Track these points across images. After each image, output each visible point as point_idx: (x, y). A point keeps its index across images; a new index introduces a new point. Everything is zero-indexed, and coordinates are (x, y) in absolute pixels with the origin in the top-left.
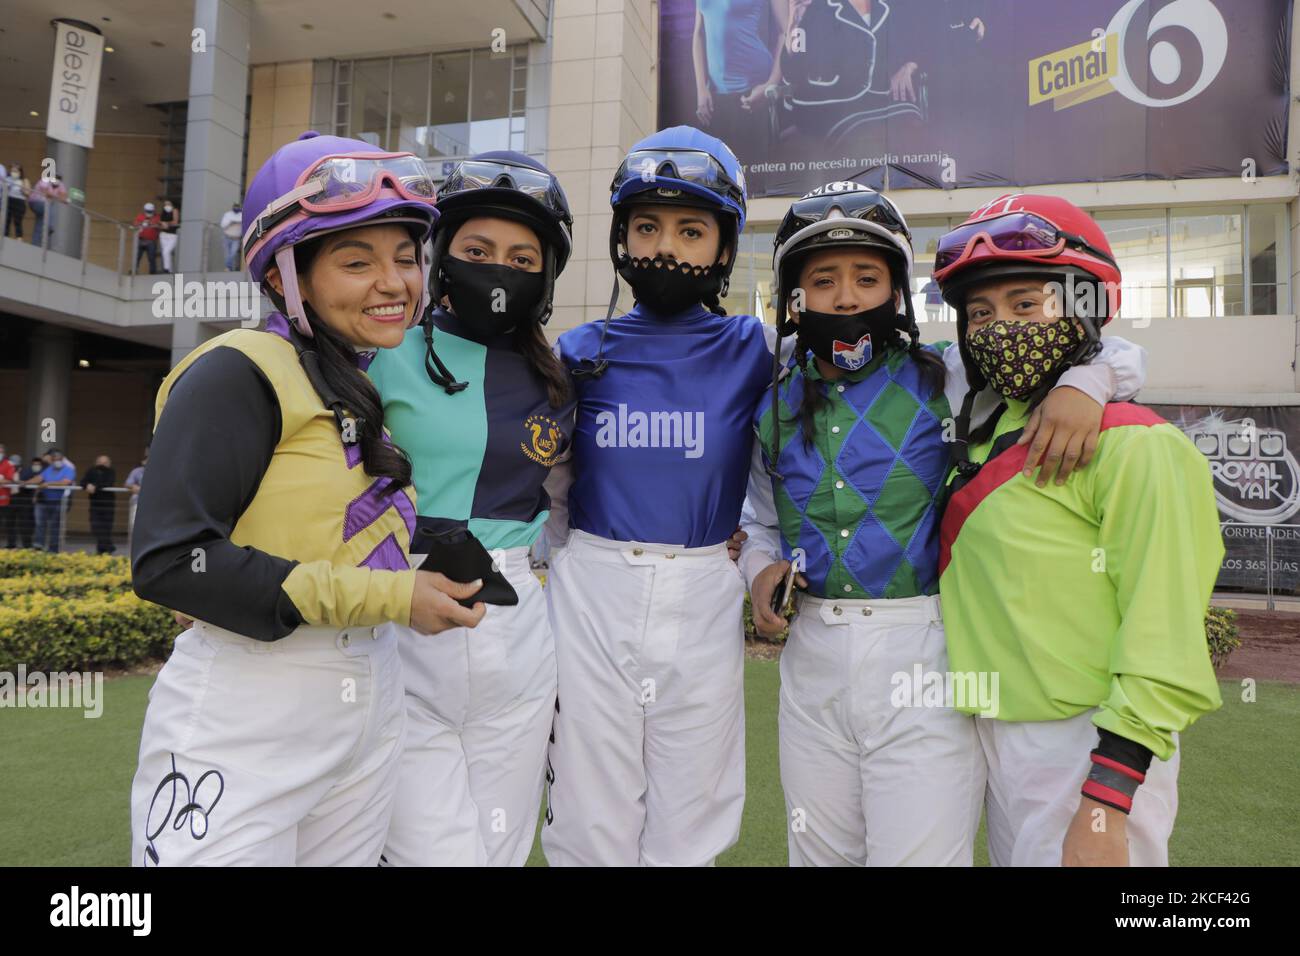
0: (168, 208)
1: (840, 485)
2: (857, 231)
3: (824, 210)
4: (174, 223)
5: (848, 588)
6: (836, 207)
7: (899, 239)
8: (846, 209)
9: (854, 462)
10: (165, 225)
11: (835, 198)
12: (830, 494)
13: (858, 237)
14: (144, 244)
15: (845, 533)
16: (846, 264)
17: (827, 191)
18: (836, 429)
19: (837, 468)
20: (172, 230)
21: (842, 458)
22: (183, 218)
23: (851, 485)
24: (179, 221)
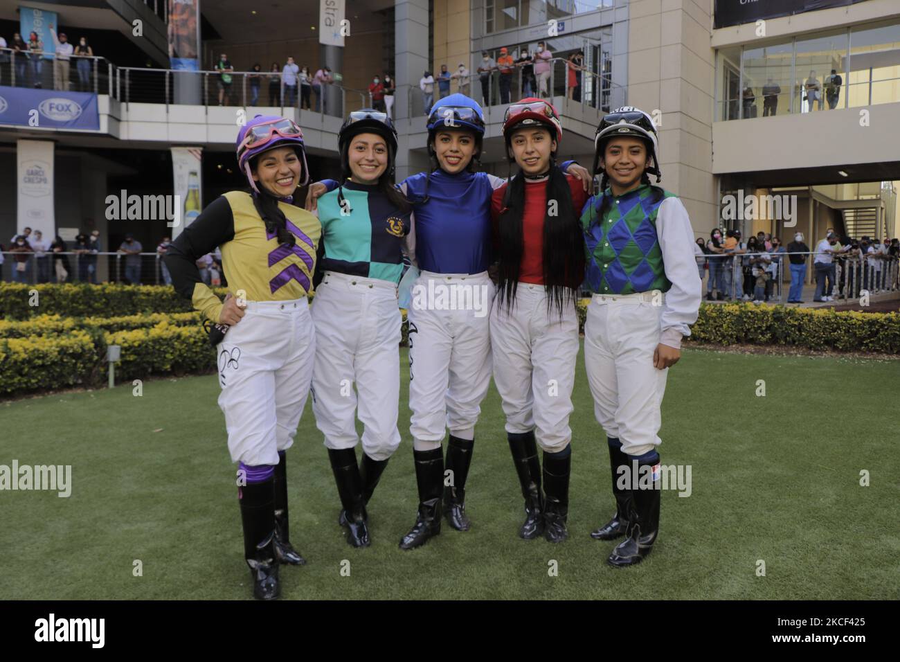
0: (388, 80)
1: (607, 245)
2: (631, 129)
3: (617, 119)
4: (392, 88)
5: (606, 289)
6: (623, 118)
7: (650, 134)
8: (628, 119)
9: (614, 236)
10: (386, 90)
11: (623, 114)
12: (602, 249)
13: (631, 132)
14: (376, 102)
15: (606, 266)
16: (625, 144)
17: (621, 111)
18: (610, 221)
19: (607, 237)
20: (391, 93)
21: (610, 234)
22: (397, 85)
23: (611, 245)
24: (395, 87)
